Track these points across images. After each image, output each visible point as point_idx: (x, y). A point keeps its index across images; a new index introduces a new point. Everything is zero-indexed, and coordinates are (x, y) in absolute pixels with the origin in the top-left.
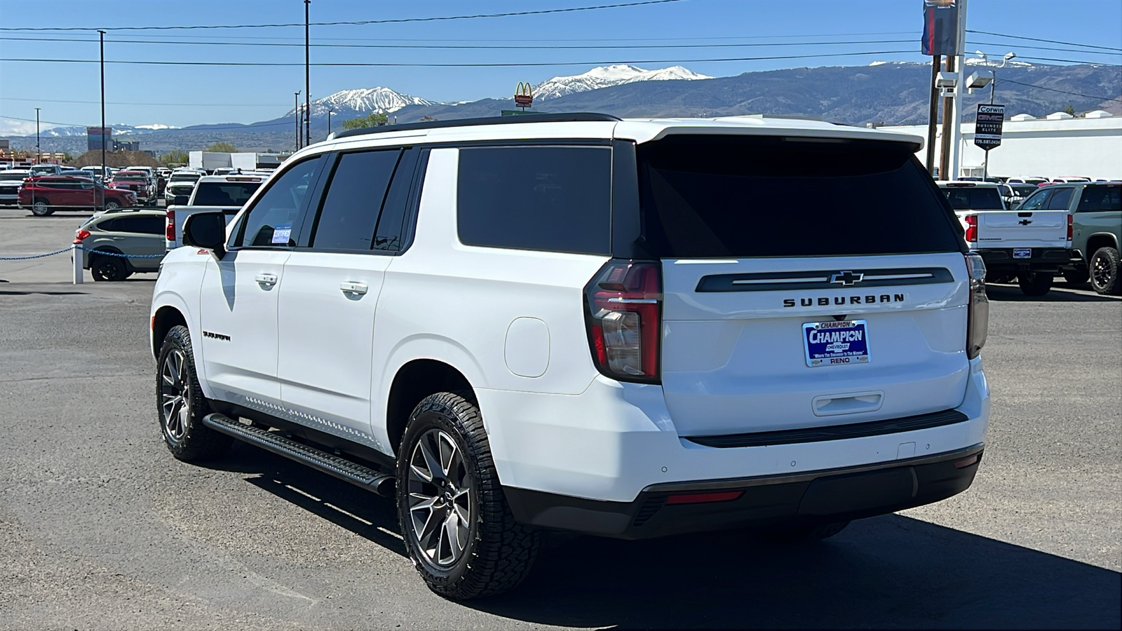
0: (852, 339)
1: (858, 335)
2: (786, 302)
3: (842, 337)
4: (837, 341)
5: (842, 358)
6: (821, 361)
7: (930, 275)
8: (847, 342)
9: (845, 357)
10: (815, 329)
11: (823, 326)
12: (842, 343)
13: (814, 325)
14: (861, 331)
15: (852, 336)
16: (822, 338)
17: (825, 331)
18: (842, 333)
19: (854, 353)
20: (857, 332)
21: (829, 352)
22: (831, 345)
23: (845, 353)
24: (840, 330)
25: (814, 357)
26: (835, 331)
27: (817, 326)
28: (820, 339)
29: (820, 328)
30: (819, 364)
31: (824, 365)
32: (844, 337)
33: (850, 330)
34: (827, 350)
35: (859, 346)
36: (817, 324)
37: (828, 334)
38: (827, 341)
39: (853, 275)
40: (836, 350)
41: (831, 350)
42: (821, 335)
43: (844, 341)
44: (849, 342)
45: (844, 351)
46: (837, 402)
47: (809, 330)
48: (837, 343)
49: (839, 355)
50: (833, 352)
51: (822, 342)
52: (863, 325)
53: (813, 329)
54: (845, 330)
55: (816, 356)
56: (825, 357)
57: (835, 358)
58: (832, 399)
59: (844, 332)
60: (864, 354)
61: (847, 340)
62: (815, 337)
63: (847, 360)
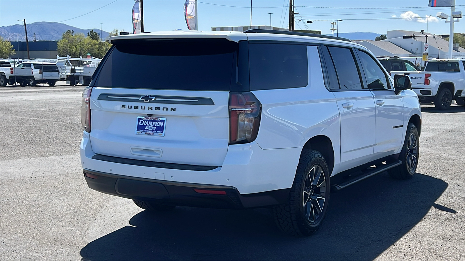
0: (158, 126)
1: (161, 124)
2: (122, 106)
3: (153, 124)
4: (151, 125)
5: (151, 133)
6: (141, 133)
7: (197, 101)
8: (155, 127)
9: (152, 133)
10: (142, 119)
11: (146, 118)
12: (153, 126)
13: (142, 118)
14: (163, 123)
15: (158, 124)
16: (144, 123)
17: (146, 121)
18: (154, 122)
19: (157, 131)
20: (161, 123)
21: (146, 130)
22: (148, 127)
23: (153, 131)
24: (153, 121)
25: (139, 131)
26: (151, 121)
27: (143, 118)
28: (144, 124)
29: (144, 119)
30: (140, 134)
31: (142, 134)
32: (155, 124)
33: (158, 121)
34: (146, 128)
35: (160, 129)
36: (143, 117)
37: (147, 122)
38: (146, 125)
39: (149, 97)
40: (149, 129)
41: (147, 129)
42: (144, 122)
43: (154, 126)
44: (156, 126)
45: (152, 130)
46: (145, 150)
47: (140, 119)
48: (151, 126)
49: (150, 131)
50: (148, 130)
51: (144, 125)
52: (164, 120)
53: (141, 119)
54: (156, 121)
55: (140, 130)
56: (144, 131)
57: (147, 132)
58: (144, 149)
59: (155, 122)
60: (161, 132)
61: (155, 126)
62: (142, 123)
63: (153, 134)
